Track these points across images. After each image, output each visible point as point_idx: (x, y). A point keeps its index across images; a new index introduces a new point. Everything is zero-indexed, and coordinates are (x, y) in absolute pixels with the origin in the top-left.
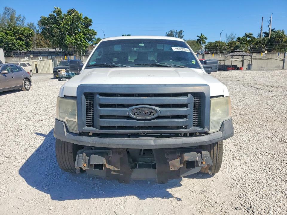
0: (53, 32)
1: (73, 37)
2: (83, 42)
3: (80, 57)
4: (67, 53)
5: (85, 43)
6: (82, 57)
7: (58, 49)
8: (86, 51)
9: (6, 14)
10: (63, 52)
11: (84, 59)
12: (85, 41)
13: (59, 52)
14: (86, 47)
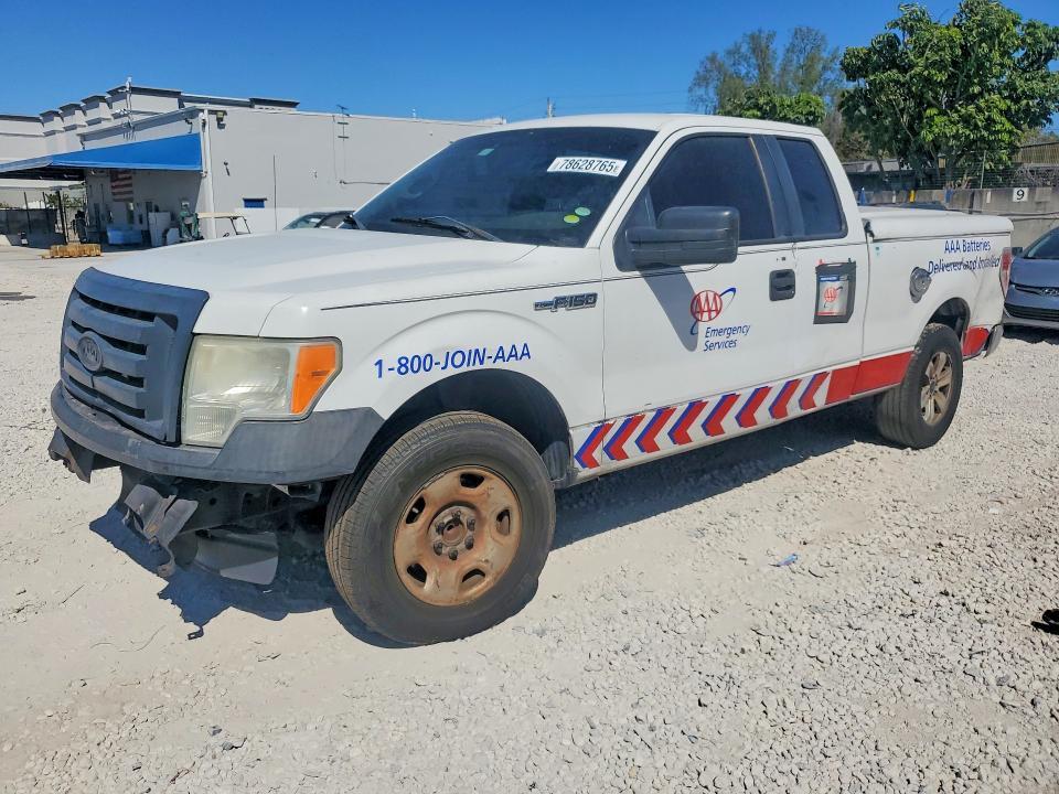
0: (880, 101)
1: (957, 111)
2: (998, 127)
3: (973, 195)
4: (921, 176)
5: (1010, 132)
6: (981, 193)
7: (891, 165)
8: (1007, 167)
9: (793, 52)
10: (911, 175)
11: (988, 201)
12: (1008, 126)
13: (894, 175)
14: (1013, 149)
